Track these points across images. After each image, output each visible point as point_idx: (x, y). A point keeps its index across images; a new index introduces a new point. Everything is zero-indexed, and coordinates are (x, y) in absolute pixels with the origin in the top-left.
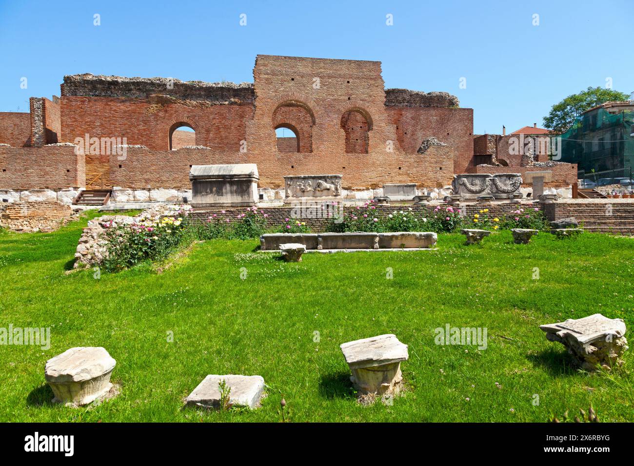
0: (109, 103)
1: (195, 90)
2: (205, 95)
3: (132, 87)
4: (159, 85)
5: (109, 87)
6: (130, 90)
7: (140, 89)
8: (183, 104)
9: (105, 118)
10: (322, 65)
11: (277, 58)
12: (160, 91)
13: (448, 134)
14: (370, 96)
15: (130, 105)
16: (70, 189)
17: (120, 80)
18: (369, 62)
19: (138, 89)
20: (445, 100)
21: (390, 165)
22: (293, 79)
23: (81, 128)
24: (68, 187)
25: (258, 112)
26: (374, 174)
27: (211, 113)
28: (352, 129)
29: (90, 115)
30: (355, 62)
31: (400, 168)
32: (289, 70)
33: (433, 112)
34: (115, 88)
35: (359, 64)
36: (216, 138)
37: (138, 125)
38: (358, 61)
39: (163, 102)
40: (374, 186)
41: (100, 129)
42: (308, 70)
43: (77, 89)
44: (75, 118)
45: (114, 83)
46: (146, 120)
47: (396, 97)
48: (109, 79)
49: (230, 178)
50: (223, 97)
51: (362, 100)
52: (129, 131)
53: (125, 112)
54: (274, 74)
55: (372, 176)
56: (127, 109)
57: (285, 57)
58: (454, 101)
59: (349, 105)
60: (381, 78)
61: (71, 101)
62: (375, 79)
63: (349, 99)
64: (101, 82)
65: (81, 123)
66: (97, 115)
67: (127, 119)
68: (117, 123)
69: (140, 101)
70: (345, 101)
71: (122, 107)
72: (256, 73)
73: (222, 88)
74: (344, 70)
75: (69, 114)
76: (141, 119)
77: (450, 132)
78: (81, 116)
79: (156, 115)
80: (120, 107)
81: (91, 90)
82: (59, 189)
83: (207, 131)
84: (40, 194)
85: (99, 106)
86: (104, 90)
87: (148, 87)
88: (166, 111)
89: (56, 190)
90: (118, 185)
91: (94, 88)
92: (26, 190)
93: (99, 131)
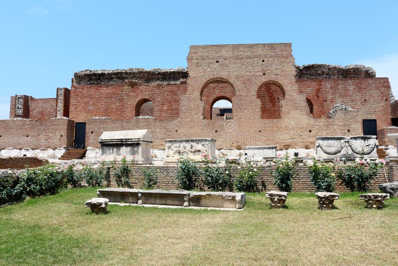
0: (99, 89)
1: (155, 75)
2: (162, 78)
3: (113, 76)
4: (131, 73)
5: (99, 78)
6: (113, 78)
7: (118, 78)
8: (146, 86)
9: (96, 98)
10: (241, 49)
11: (205, 47)
12: (131, 78)
13: (365, 100)
14: (283, 71)
15: (111, 89)
16: (62, 148)
17: (106, 72)
18: (281, 44)
20: (361, 71)
21: (302, 128)
22: (217, 62)
23: (81, 106)
24: (61, 147)
25: (190, 88)
26: (286, 136)
27: (166, 91)
28: (278, 99)
29: (86, 97)
30: (269, 45)
31: (310, 131)
32: (215, 55)
33: (350, 82)
34: (103, 78)
35: (272, 46)
37: (116, 103)
38: (271, 44)
39: (133, 85)
40: (287, 146)
41: (92, 106)
42: (230, 54)
43: (81, 81)
44: (78, 100)
45: (103, 75)
46: (121, 99)
47: (316, 71)
48: (100, 72)
49: (126, 142)
50: (175, 79)
51: (276, 75)
53: (108, 94)
54: (203, 59)
55: (285, 138)
56: (109, 92)
57: (212, 46)
58: (369, 72)
59: (264, 79)
60: (292, 56)
61: (77, 89)
62: (286, 58)
63: (264, 74)
64: (95, 75)
66: (91, 97)
67: (109, 99)
69: (118, 85)
70: (261, 76)
71: (106, 91)
72: (189, 59)
73: (174, 72)
74: (260, 52)
75: (75, 98)
76: (118, 98)
77: (367, 98)
78: (81, 98)
79: (128, 95)
80: (105, 90)
81: (89, 81)
82: (56, 148)
83: (162, 105)
84: (45, 152)
85: (92, 91)
86: (97, 80)
87: (124, 75)
88: (134, 92)
89: (54, 149)
90: (90, 146)
91: (91, 79)
92: (38, 149)
93: (91, 108)
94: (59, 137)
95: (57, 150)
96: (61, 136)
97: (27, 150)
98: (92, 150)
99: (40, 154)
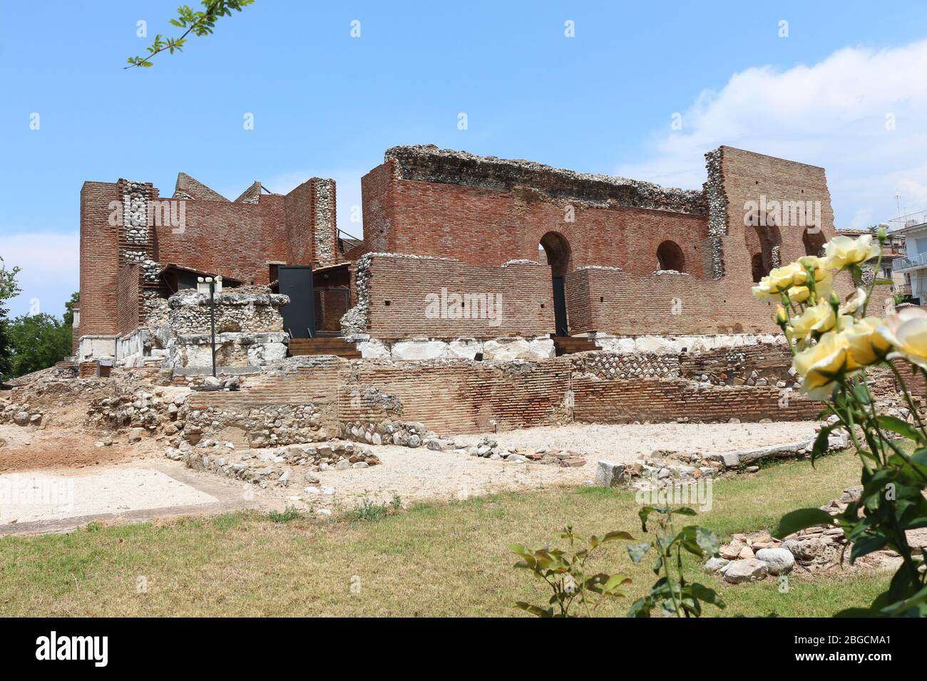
0: (461, 196)
1: (567, 184)
2: (579, 192)
3: (490, 172)
4: (527, 172)
5: (459, 170)
6: (486, 176)
7: (501, 176)
8: (553, 203)
9: (457, 219)
12: (528, 182)
14: (822, 212)
15: (488, 201)
16: (546, 336)
19: (498, 176)
22: (757, 183)
23: (425, 235)
24: (543, 333)
27: (588, 220)
29: (435, 213)
34: (467, 171)
36: (596, 259)
37: (501, 234)
39: (530, 198)
41: (450, 238)
43: (415, 169)
44: (414, 218)
45: (471, 164)
46: (510, 227)
52: (489, 243)
53: (483, 211)
56: (485, 207)
61: (408, 189)
64: (454, 161)
65: (423, 227)
66: (445, 215)
67: (486, 223)
68: (473, 230)
69: (502, 194)
71: (477, 203)
75: (406, 211)
76: (504, 224)
78: (423, 214)
79: (522, 220)
80: (475, 203)
81: (433, 173)
82: (534, 336)
83: (585, 248)
84: (510, 345)
85: (447, 200)
86: (452, 174)
87: (512, 174)
88: (534, 213)
89: (530, 338)
90: (602, 330)
91: (439, 170)
92: (492, 338)
93: (448, 241)
94: (537, 309)
95: (536, 341)
96: (542, 306)
97: (467, 341)
98: (606, 338)
99: (499, 351)
